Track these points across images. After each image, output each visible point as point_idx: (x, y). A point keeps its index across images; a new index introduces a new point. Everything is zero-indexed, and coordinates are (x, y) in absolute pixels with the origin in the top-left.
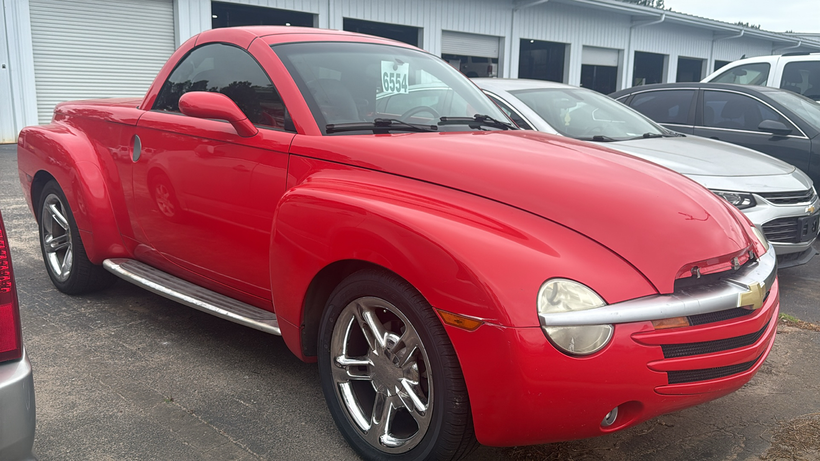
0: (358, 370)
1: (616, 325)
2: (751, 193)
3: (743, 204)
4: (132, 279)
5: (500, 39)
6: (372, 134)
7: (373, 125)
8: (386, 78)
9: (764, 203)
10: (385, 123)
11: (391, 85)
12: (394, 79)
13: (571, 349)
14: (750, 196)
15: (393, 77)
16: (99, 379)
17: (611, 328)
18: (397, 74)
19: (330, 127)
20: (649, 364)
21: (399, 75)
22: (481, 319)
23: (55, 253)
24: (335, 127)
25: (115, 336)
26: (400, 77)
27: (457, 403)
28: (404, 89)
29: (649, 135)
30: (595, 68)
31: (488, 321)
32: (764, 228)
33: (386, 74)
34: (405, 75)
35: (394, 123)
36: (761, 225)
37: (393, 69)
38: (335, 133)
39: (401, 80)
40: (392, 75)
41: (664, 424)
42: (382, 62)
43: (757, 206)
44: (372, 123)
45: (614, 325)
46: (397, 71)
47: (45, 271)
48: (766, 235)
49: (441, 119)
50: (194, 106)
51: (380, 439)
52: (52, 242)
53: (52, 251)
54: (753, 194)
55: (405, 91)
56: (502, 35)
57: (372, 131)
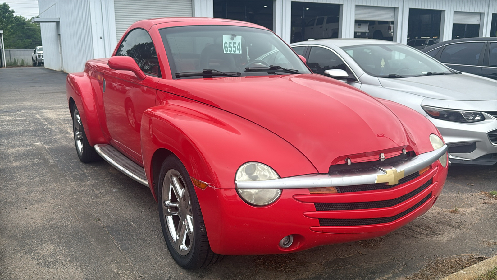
0: (174, 209)
1: (283, 190)
2: (481, 112)
3: (476, 119)
4: (102, 155)
5: (395, 9)
6: (202, 78)
7: (202, 73)
8: (226, 45)
9: (491, 118)
10: (208, 72)
11: (230, 49)
12: (232, 45)
13: (252, 202)
14: (480, 114)
15: (231, 44)
16: (72, 207)
17: (280, 192)
18: (233, 43)
19: (178, 74)
20: (304, 213)
21: (235, 43)
22: (207, 183)
23: (80, 141)
24: (180, 74)
25: (93, 185)
26: (235, 44)
27: (202, 229)
28: (238, 51)
29: (432, 74)
30: (466, 25)
31: (209, 184)
32: (489, 135)
33: (226, 43)
34: (239, 43)
35: (214, 72)
36: (487, 133)
37: (231, 40)
38: (181, 78)
39: (236, 45)
40: (230, 43)
41: (361, 253)
42: (223, 36)
43: (485, 120)
44: (201, 72)
45: (282, 189)
46: (234, 40)
47: (76, 151)
48: (491, 139)
49: (246, 69)
50: (115, 64)
51: (179, 247)
52: (79, 135)
53: (79, 139)
54: (482, 113)
55: (239, 52)
56: (396, 6)
57: (202, 76)
